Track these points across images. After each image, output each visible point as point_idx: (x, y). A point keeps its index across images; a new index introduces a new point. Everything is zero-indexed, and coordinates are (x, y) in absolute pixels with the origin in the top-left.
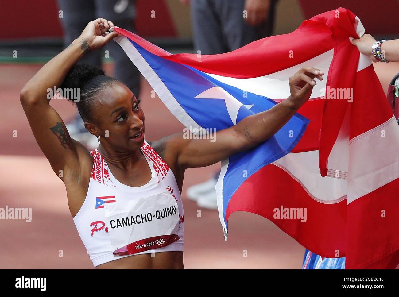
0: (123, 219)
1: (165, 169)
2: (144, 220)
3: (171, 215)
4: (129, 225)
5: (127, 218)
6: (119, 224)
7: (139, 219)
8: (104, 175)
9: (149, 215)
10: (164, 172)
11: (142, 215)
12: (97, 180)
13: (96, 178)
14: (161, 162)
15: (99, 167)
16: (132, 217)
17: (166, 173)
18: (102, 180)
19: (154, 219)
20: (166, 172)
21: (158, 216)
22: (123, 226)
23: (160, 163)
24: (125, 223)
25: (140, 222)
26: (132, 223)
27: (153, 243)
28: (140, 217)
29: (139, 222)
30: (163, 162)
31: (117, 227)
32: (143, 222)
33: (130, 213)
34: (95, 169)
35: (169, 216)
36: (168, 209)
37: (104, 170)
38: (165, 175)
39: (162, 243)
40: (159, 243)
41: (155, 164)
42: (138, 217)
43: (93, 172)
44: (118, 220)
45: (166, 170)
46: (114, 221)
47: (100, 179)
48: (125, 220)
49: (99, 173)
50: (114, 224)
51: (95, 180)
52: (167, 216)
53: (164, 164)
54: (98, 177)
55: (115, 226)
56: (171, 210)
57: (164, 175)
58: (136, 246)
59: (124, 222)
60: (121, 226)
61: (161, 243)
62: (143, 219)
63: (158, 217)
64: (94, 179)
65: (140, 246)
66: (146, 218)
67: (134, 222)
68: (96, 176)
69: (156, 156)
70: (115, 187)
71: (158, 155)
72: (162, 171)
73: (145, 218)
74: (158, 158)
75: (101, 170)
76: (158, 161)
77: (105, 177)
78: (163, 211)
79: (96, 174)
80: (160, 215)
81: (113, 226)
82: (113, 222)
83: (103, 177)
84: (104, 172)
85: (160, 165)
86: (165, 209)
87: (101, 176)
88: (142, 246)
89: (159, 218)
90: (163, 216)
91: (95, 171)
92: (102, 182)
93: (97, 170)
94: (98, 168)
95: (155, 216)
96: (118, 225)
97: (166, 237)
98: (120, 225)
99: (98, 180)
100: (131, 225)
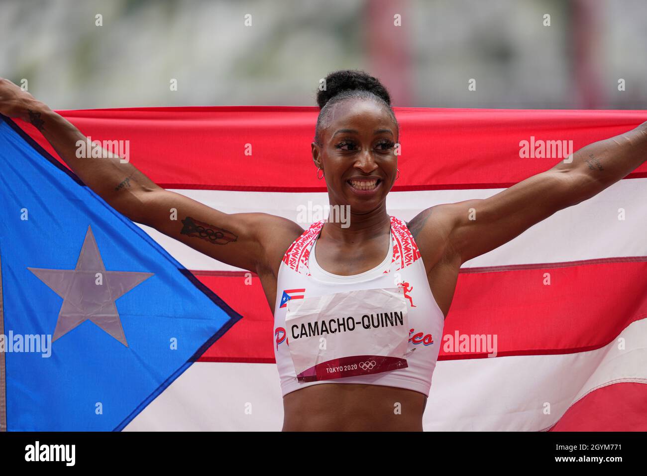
0: (310, 324)
1: (411, 256)
2: (342, 327)
3: (392, 325)
4: (318, 334)
5: (316, 323)
6: (304, 332)
7: (334, 326)
8: (302, 258)
9: (350, 321)
10: (407, 260)
11: (338, 319)
12: (289, 265)
13: (289, 262)
14: (411, 245)
15: (300, 248)
16: (323, 322)
17: (410, 262)
18: (296, 266)
19: (359, 327)
20: (412, 261)
21: (366, 323)
22: (310, 336)
23: (408, 246)
24: (312, 331)
25: (336, 330)
26: (322, 331)
27: (355, 367)
28: (335, 322)
29: (333, 330)
30: (413, 244)
31: (301, 337)
32: (340, 331)
33: (320, 315)
34: (293, 250)
35: (387, 326)
36: (386, 315)
37: (305, 251)
38: (407, 265)
39: (371, 367)
40: (365, 367)
41: (398, 246)
42: (332, 323)
43: (287, 254)
44: (303, 326)
45: (413, 258)
46: (297, 328)
47: (294, 264)
48: (313, 326)
49: (296, 256)
50: (297, 332)
51: (288, 265)
52: (383, 326)
53: (414, 248)
54: (292, 260)
55: (298, 335)
56: (392, 317)
57: (405, 265)
58: (327, 369)
59: (312, 329)
60: (307, 336)
61: (368, 367)
62: (340, 326)
63: (367, 325)
64: (287, 263)
65: (334, 370)
66: (346, 324)
67: (327, 331)
68: (290, 259)
69: (408, 236)
70: (310, 275)
71: (411, 236)
72: (404, 258)
73: (344, 324)
74: (409, 239)
75: (300, 252)
76: (406, 242)
77: (303, 261)
78: (375, 317)
79: (291, 256)
80: (369, 322)
81: (296, 335)
82: (295, 328)
83: (299, 261)
84: (303, 254)
85: (406, 248)
86: (382, 314)
87: (297, 260)
88: (336, 369)
89: (368, 327)
90: (376, 324)
91: (291, 253)
92: (295, 268)
93: (295, 251)
94: (298, 248)
95: (360, 323)
96: (302, 334)
97: (378, 359)
98: (306, 334)
99: (292, 265)
100: (322, 334)
